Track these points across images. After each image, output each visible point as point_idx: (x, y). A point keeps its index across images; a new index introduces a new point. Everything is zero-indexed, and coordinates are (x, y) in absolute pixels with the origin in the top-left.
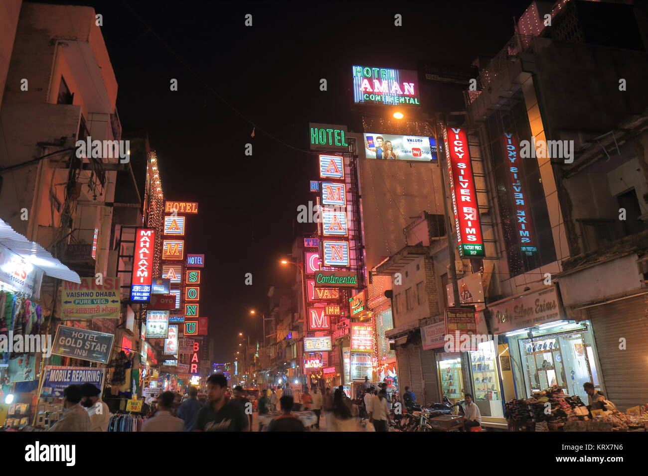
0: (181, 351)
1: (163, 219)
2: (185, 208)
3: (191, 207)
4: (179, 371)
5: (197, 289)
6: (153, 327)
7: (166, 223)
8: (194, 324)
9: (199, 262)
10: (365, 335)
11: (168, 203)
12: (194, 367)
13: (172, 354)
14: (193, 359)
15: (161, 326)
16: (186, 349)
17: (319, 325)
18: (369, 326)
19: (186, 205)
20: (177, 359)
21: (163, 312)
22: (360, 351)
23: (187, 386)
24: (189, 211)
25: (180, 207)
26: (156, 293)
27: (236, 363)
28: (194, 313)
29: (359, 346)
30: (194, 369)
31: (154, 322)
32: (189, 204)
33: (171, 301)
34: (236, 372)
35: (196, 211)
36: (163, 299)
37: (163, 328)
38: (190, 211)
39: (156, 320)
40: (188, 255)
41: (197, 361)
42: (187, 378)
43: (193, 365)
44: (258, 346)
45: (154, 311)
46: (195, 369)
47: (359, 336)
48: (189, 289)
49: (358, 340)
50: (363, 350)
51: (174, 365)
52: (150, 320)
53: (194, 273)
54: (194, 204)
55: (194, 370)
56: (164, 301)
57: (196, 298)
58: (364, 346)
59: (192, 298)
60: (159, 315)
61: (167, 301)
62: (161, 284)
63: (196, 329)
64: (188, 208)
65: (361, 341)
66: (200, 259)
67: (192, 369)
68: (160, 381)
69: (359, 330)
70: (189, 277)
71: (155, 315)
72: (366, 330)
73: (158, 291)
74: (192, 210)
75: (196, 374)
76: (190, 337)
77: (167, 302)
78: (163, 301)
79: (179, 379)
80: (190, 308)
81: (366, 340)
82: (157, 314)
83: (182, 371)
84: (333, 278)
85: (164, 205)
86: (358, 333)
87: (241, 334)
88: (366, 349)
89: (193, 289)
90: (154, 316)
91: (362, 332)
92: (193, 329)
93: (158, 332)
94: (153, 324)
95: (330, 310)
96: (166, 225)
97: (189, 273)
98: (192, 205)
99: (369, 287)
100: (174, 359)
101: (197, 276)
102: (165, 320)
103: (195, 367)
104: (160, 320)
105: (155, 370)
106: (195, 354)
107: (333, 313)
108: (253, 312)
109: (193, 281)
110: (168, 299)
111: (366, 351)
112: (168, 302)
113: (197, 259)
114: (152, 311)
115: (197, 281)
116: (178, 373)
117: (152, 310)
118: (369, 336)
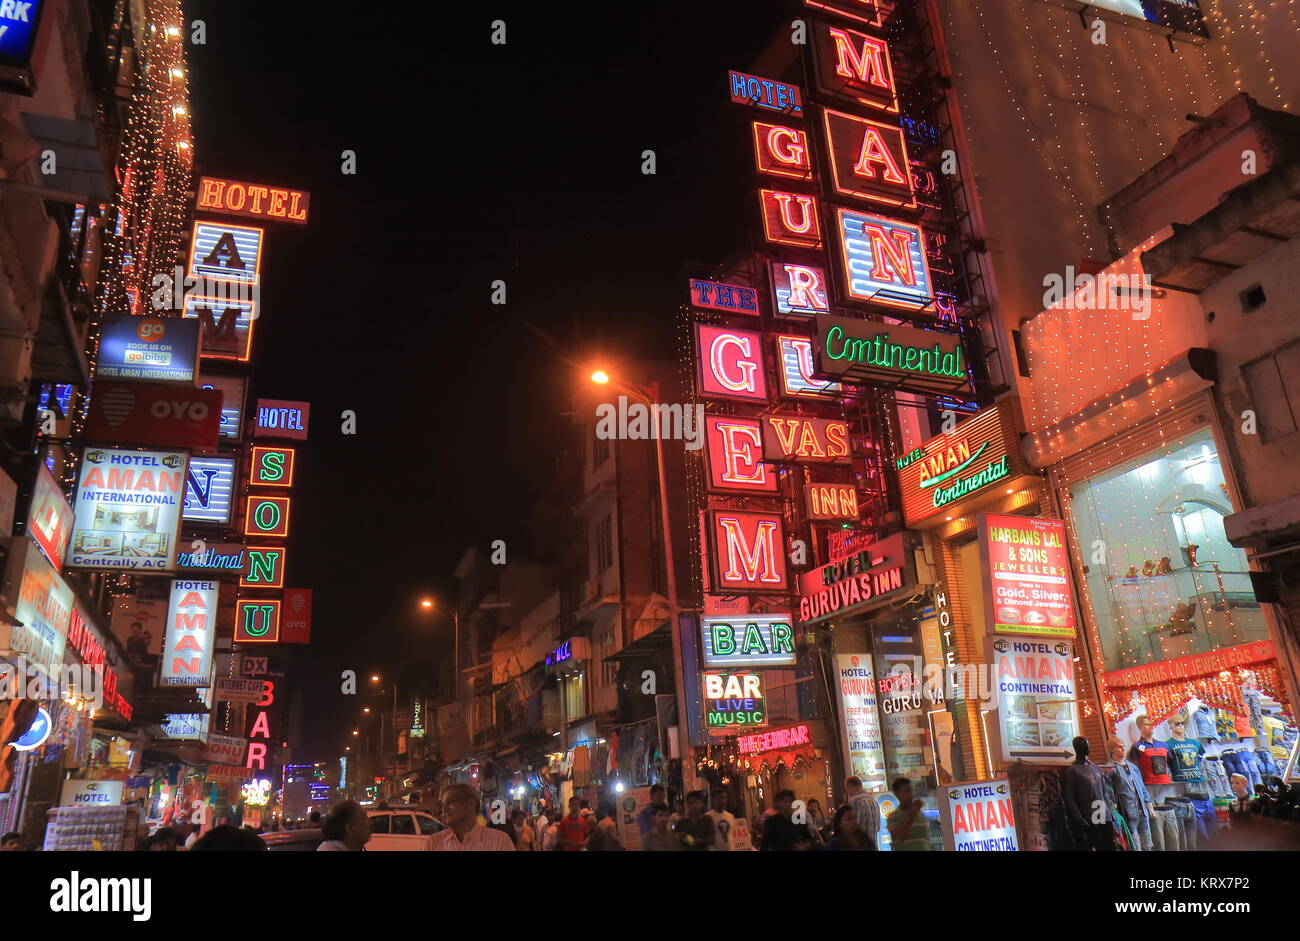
0: (221, 692)
1: (188, 227)
2: (266, 203)
3: (287, 204)
4: (213, 757)
5: (282, 505)
6: (107, 518)
7: (196, 243)
8: (271, 609)
9: (294, 423)
10: (1041, 565)
11: (207, 183)
12: (257, 751)
13: (190, 683)
14: (256, 729)
15: (143, 516)
16: (237, 685)
17: (751, 572)
18: (1049, 530)
19: (270, 195)
20: (208, 711)
21: (159, 457)
22: (1029, 630)
23: (234, 808)
24: (276, 214)
25: (249, 200)
26: (136, 374)
27: (343, 761)
28: (269, 574)
29: (1024, 610)
30: (256, 757)
31: (114, 496)
32: (281, 193)
33: (198, 411)
34: (343, 783)
35: (303, 216)
36: (165, 404)
37: (152, 527)
38: (282, 214)
39: (125, 492)
40: (260, 401)
41: (267, 735)
42: (236, 779)
43: (253, 746)
44: (418, 709)
45: (117, 453)
46: (260, 758)
47: (1018, 571)
48: (255, 504)
49: (1016, 585)
50: (1039, 630)
51: (195, 736)
52: (95, 489)
53: (276, 456)
54: (296, 196)
55: (256, 763)
56: (167, 411)
57: (280, 529)
58: (1042, 611)
59: (266, 530)
60: (137, 470)
61: (179, 410)
62: (158, 340)
63: (273, 625)
64: (276, 203)
65: (1028, 591)
66: (295, 416)
67: (252, 756)
68: (137, 782)
69: (1017, 547)
70: (259, 466)
71: (122, 467)
72: (1041, 547)
73: (141, 367)
74: (288, 211)
75: (260, 775)
76: (249, 650)
77: (179, 415)
78: (161, 409)
79: (209, 785)
80: (257, 558)
81: (1045, 587)
82: (132, 466)
83: (222, 758)
84: (882, 348)
85: (195, 186)
86: (1012, 556)
87: (375, 679)
88: (1047, 623)
89: (269, 503)
90: (113, 472)
91: (1028, 555)
92: (264, 623)
93: (128, 543)
94: (108, 507)
95: (824, 499)
96: (197, 250)
97: (260, 454)
98: (290, 197)
99: (1023, 385)
100: (197, 709)
101: (286, 466)
102: (168, 493)
103: (257, 753)
104: (145, 491)
105: (121, 742)
106: (262, 716)
107: (836, 513)
108: (427, 604)
109: (270, 478)
110: (186, 405)
111: (1047, 631)
112: (186, 413)
113: (287, 415)
114: (111, 453)
115: (284, 479)
116: (209, 762)
117: (109, 446)
118: (1053, 570)
